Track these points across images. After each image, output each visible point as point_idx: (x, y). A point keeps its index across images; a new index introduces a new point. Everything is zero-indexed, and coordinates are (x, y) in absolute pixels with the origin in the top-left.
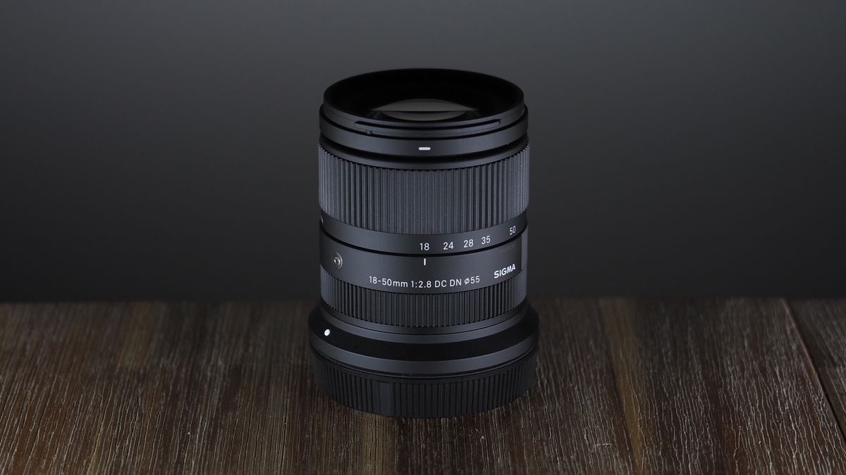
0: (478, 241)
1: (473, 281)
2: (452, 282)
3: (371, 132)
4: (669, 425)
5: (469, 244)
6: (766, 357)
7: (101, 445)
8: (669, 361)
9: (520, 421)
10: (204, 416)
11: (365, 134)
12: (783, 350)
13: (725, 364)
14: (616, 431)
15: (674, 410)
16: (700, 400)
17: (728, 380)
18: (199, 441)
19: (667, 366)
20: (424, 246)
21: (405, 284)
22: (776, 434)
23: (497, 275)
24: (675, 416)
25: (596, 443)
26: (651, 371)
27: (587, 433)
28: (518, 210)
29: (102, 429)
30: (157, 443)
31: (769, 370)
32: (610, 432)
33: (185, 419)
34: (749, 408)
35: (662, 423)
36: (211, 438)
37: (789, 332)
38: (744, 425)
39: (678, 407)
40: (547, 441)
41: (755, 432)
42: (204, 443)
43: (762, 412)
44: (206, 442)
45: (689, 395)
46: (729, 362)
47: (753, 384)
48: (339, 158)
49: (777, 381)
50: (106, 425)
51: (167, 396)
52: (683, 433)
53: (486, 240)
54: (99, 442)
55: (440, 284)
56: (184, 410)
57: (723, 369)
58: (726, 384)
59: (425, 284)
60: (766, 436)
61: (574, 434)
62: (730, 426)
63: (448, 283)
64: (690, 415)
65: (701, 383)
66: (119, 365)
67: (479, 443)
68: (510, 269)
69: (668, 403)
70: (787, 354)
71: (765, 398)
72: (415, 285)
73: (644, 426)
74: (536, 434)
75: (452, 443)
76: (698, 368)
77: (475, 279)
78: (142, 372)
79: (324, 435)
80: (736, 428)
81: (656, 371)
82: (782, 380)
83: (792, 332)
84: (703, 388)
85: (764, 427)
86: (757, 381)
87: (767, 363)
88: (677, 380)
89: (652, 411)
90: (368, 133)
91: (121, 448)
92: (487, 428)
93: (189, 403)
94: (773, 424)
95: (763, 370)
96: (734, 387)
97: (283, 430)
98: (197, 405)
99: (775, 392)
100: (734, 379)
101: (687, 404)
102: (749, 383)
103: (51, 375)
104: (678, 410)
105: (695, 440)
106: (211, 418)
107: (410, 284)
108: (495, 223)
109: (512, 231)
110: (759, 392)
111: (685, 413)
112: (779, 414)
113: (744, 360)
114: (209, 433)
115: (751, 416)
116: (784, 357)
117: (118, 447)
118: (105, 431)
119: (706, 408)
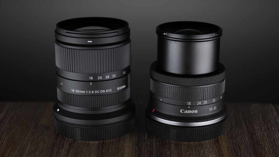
0: (111, 76)
1: (109, 91)
2: (101, 91)
3: (71, 36)
4: (237, 149)
5: (108, 77)
6: (269, 124)
7: (27, 153)
8: (234, 125)
9: (182, 147)
10: (67, 143)
11: (69, 37)
12: (274, 121)
13: (254, 126)
14: (217, 151)
15: (238, 143)
16: (247, 139)
17: (256, 132)
18: (64, 153)
19: (234, 127)
20: (91, 78)
21: (84, 92)
22: (276, 153)
23: (118, 89)
24: (239, 145)
25: (210, 155)
26: (228, 128)
27: (207, 151)
28: (126, 65)
29: (29, 147)
30: (48, 153)
31: (270, 129)
32: (215, 151)
33: (60, 144)
34: (265, 143)
35: (234, 148)
36: (68, 151)
37: (275, 115)
38: (264, 149)
39: (239, 142)
40: (192, 154)
41: (269, 152)
42: (65, 153)
43: (270, 144)
44: (66, 153)
45: (243, 137)
46: (256, 126)
47: (265, 134)
48: (62, 47)
49: (274, 133)
50: (31, 146)
51: (55, 135)
52: (242, 152)
53: (114, 76)
54: (27, 152)
55: (97, 92)
56: (60, 140)
57: (254, 128)
58: (256, 134)
59: (91, 92)
60: (273, 154)
61: (202, 152)
62: (259, 149)
63: (100, 92)
64: (244, 145)
65: (247, 133)
66: (40, 123)
67: (167, 155)
68: (123, 87)
69: (236, 140)
70: (276, 123)
71: (270, 139)
72: (88, 92)
73: (228, 149)
74: (188, 152)
75: (157, 154)
76: (245, 128)
77: (110, 90)
78: (47, 126)
79: (110, 151)
80: (261, 150)
81: (230, 128)
82: (276, 132)
83: (276, 115)
84: (247, 135)
85: (272, 150)
86: (267, 133)
87: (269, 126)
88: (238, 132)
89: (230, 144)
90: (70, 36)
91: (34, 155)
92: (170, 149)
93: (62, 138)
94: (275, 149)
95: (268, 129)
96: (259, 135)
97: (95, 148)
98: (65, 139)
99: (274, 137)
100: (259, 132)
101: (243, 141)
102: (264, 133)
103: (15, 127)
104: (240, 143)
105: (247, 155)
106: (69, 144)
107: (86, 92)
108: (117, 70)
109: (124, 73)
110: (268, 137)
111: (242, 144)
112: (276, 145)
113: (261, 125)
114: (68, 149)
115: (266, 146)
116: (275, 124)
117: (33, 154)
118: (30, 148)
119: (250, 143)
